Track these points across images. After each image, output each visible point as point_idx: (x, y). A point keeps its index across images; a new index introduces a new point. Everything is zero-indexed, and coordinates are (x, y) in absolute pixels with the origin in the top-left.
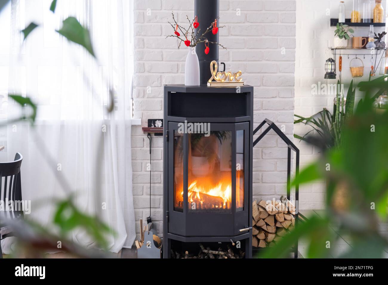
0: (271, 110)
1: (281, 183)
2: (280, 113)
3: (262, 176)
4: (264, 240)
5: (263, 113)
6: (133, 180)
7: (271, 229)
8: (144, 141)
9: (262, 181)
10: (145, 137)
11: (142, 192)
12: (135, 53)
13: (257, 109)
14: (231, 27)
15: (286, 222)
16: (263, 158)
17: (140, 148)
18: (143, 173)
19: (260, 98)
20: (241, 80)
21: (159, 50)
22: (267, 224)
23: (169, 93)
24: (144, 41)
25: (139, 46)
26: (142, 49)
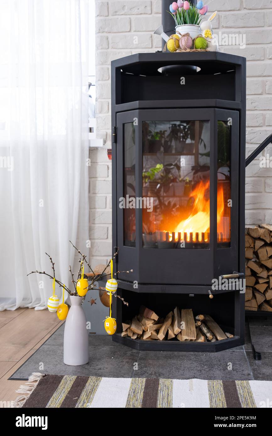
8: (108, 169)
10: (110, 164)
12: (97, 55)
13: (258, 125)
21: (128, 50)
24: (109, 39)
25: (102, 45)
26: (106, 50)
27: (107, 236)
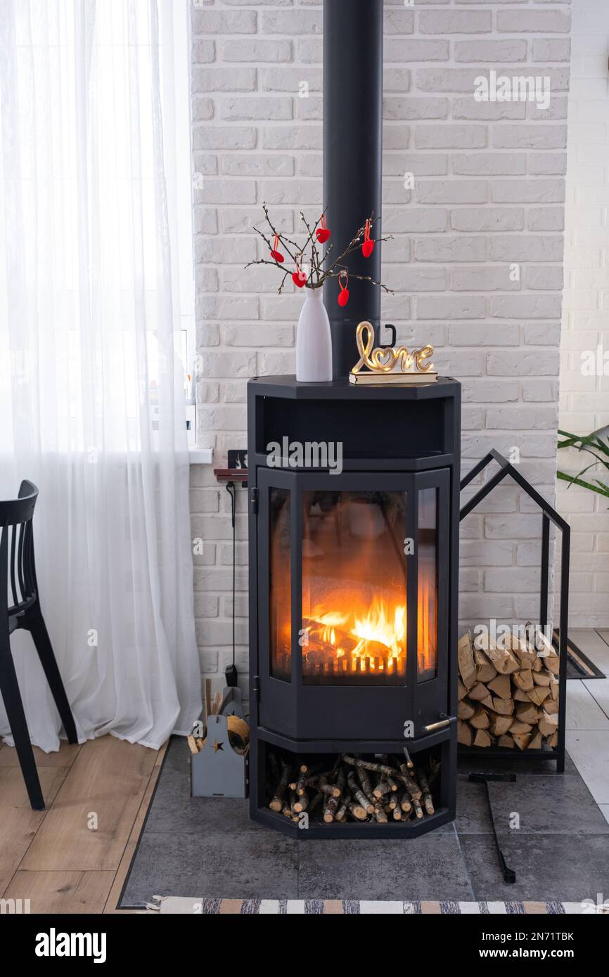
0: (505, 429)
1: (526, 593)
2: (525, 436)
3: (484, 578)
4: (486, 730)
5: (486, 437)
6: (195, 584)
7: (504, 706)
8: (219, 498)
9: (484, 588)
10: (222, 489)
11: (216, 610)
12: (197, 302)
13: (473, 428)
14: (414, 242)
15: (538, 690)
16: (485, 538)
17: (210, 515)
18: (218, 568)
19: (480, 403)
20: (432, 366)
21: (253, 295)
22: (493, 695)
23: (259, 398)
24: (218, 275)
25: (207, 286)
26: (214, 294)
27: (218, 611)
